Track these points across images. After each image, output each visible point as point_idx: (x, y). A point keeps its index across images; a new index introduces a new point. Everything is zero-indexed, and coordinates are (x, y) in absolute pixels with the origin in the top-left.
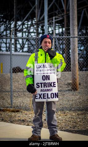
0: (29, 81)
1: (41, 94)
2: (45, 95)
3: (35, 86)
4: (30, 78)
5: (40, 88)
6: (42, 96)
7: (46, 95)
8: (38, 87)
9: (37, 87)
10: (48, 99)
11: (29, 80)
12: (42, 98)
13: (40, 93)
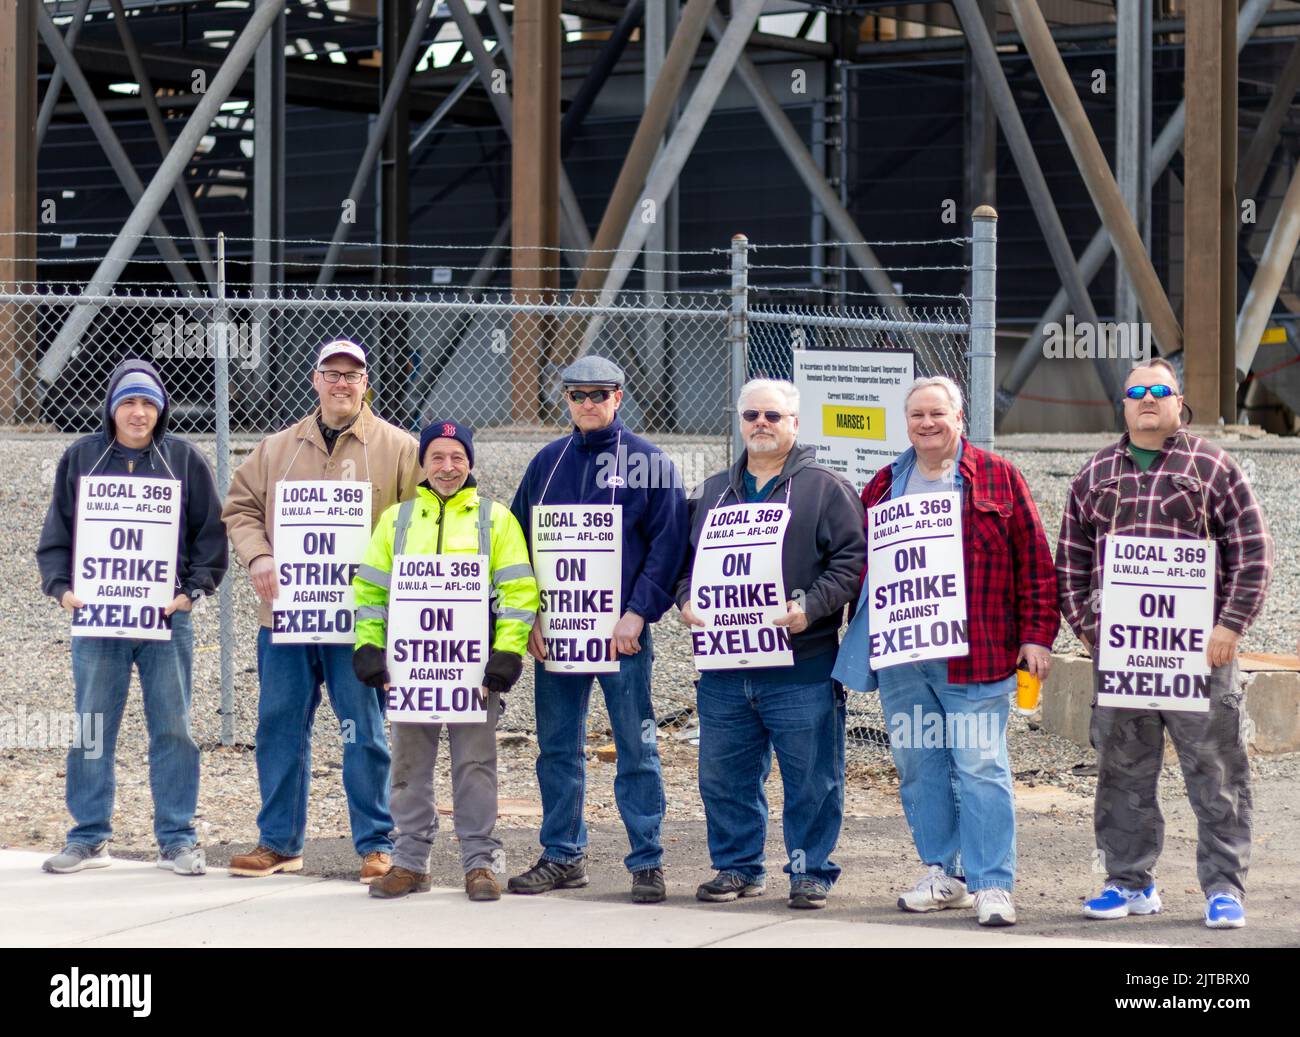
0: (367, 634)
1: (412, 690)
2: (427, 694)
3: (391, 652)
4: (371, 620)
5: (409, 664)
6: (415, 699)
7: (433, 694)
8: (401, 656)
9: (396, 658)
10: (440, 713)
11: (371, 628)
12: (416, 705)
13: (408, 684)
